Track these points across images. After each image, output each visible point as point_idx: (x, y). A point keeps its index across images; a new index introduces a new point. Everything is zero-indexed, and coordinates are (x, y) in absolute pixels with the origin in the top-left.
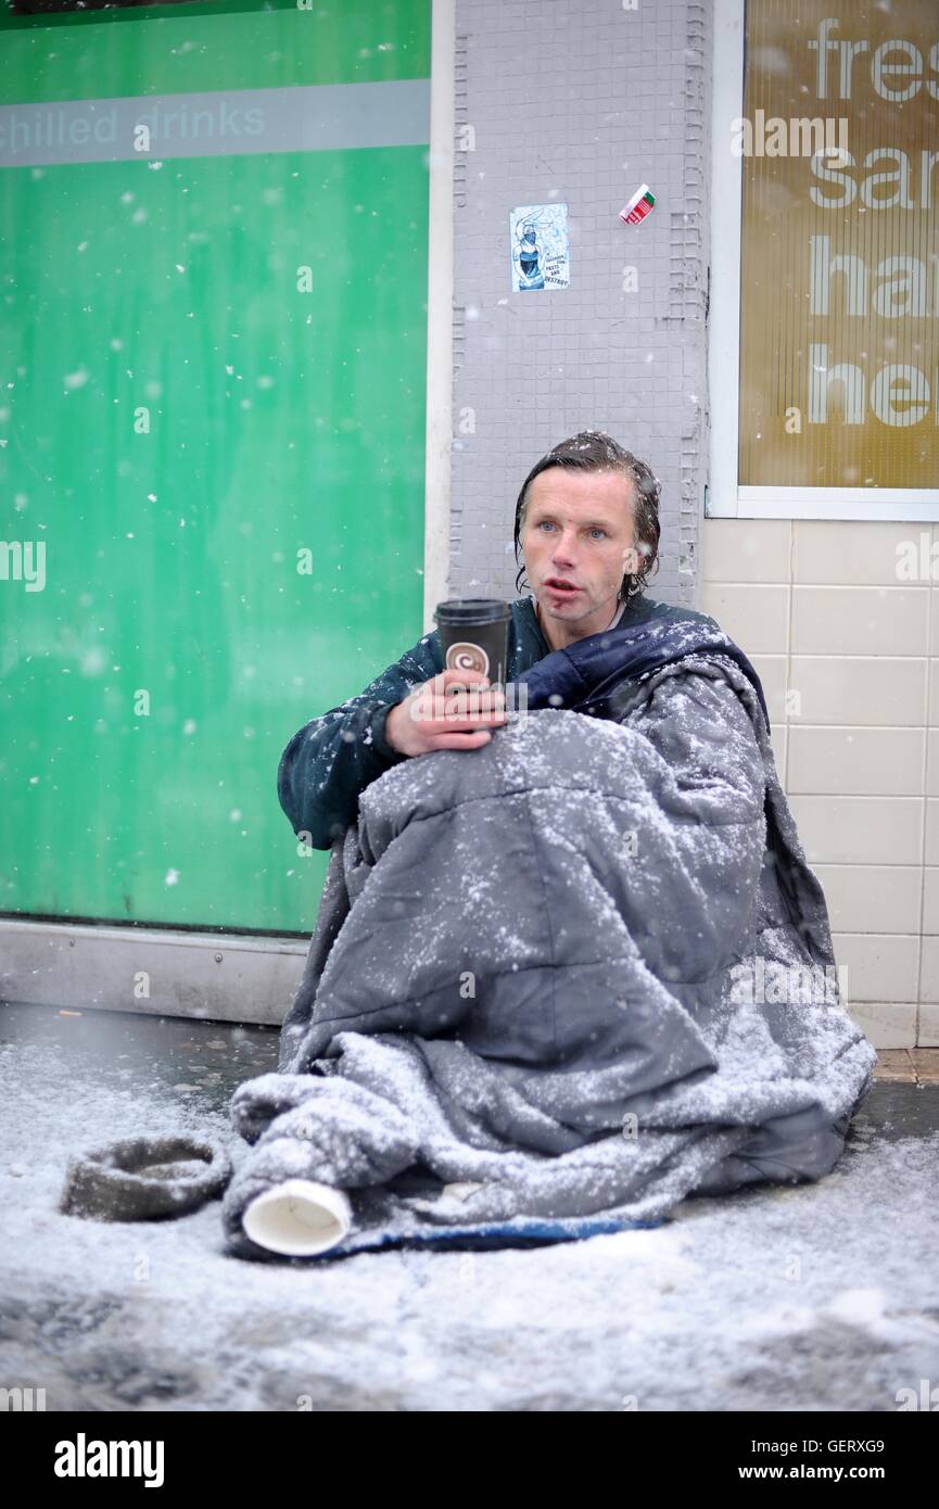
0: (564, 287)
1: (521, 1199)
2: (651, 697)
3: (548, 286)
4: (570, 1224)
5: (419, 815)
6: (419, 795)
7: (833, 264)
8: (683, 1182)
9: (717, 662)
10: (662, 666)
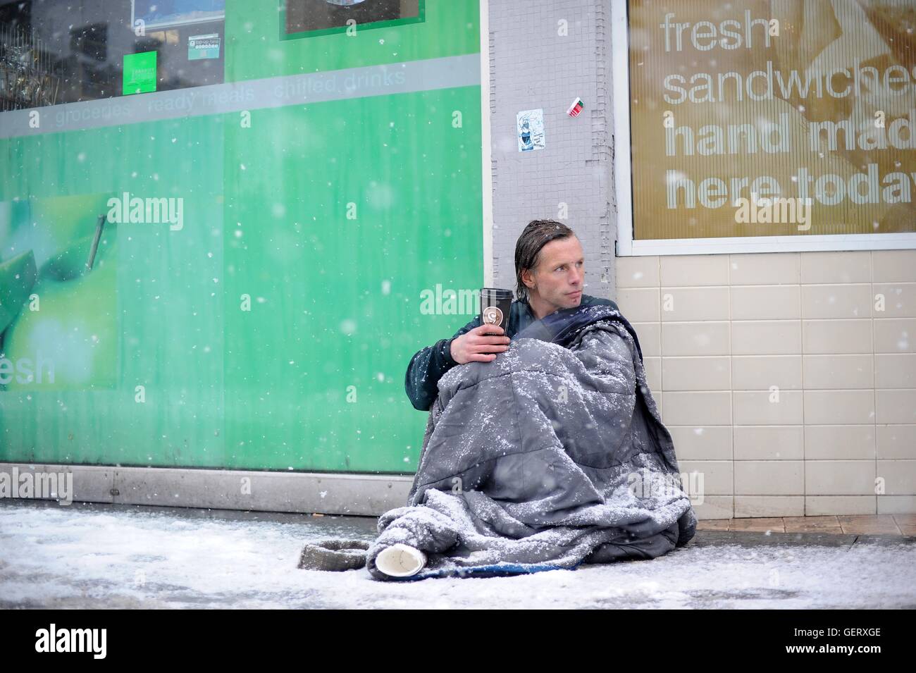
0: (543, 148)
1: (503, 554)
2: (581, 341)
3: (535, 148)
4: (526, 566)
5: (462, 387)
6: (462, 377)
7: (677, 131)
8: (582, 551)
9: (613, 324)
10: (586, 326)
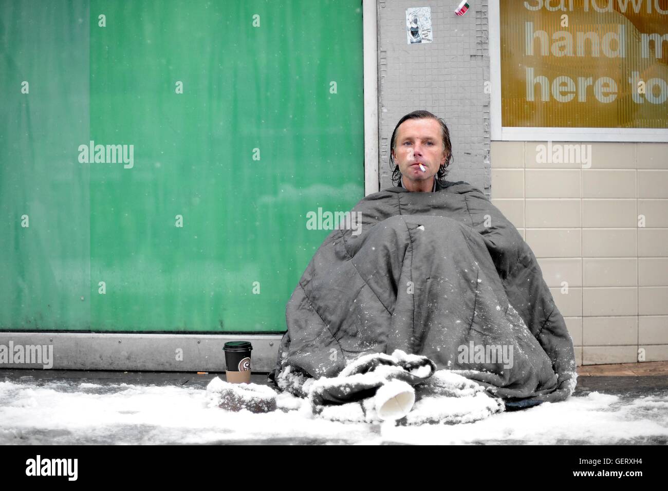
0: (430, 42)
7: (534, 34)
